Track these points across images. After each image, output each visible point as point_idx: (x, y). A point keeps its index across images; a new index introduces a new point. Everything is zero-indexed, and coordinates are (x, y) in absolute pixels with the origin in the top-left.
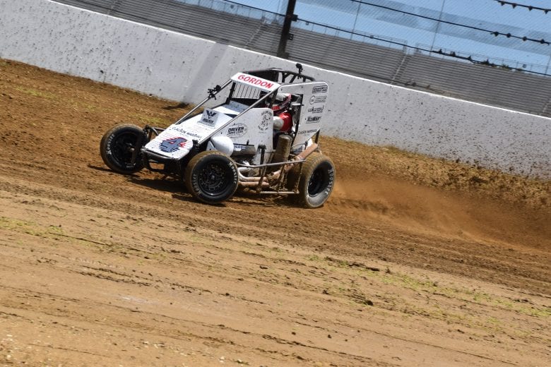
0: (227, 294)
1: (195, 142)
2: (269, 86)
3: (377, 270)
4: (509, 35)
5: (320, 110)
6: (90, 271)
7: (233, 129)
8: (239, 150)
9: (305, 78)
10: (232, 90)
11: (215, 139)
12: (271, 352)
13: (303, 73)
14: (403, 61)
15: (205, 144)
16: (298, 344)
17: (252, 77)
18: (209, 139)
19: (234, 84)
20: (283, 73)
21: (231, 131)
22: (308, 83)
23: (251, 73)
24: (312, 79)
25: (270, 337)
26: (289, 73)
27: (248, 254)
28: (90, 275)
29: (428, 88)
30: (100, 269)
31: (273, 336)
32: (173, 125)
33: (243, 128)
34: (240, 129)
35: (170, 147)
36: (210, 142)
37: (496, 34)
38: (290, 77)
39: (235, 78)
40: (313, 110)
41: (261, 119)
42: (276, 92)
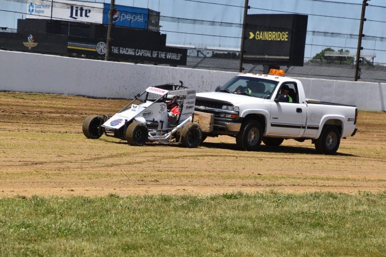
1: (126, 120)
2: (163, 92)
8: (149, 123)
9: (185, 87)
10: (147, 95)
11: (136, 119)
15: (132, 121)
17: (156, 88)
18: (133, 119)
19: (148, 93)
20: (175, 86)
21: (144, 114)
22: (186, 89)
24: (187, 88)
26: (177, 86)
33: (150, 113)
35: (115, 123)
36: (134, 121)
38: (178, 87)
39: (148, 89)
40: (188, 103)
41: (160, 108)
42: (167, 94)
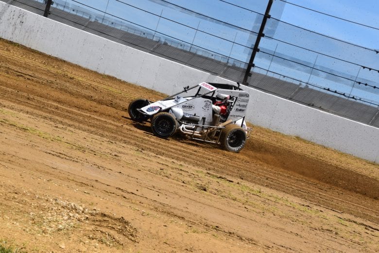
0: (120, 173)
1: (161, 109)
2: (212, 88)
3: (232, 182)
4: (366, 85)
5: (245, 106)
6: (54, 153)
7: (185, 106)
8: (188, 117)
9: (240, 90)
10: (199, 90)
11: (174, 109)
12: (111, 193)
13: (240, 87)
14: (297, 90)
15: (167, 110)
16: (133, 193)
17: (209, 85)
18: (170, 108)
19: (200, 88)
20: (234, 86)
21: (184, 107)
23: (210, 83)
25: (120, 189)
27: (160, 163)
28: (50, 153)
29: (320, 108)
30: (59, 153)
31: (121, 189)
32: (159, 101)
33: (192, 107)
34: (190, 107)
35: (151, 110)
36: (170, 110)
37: (360, 83)
39: (200, 84)
40: (239, 105)
41: (204, 104)
42: (214, 92)
